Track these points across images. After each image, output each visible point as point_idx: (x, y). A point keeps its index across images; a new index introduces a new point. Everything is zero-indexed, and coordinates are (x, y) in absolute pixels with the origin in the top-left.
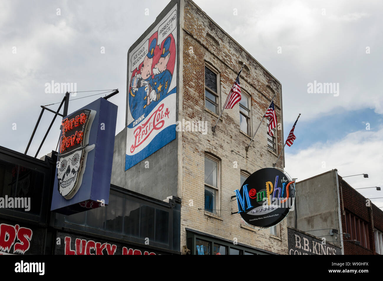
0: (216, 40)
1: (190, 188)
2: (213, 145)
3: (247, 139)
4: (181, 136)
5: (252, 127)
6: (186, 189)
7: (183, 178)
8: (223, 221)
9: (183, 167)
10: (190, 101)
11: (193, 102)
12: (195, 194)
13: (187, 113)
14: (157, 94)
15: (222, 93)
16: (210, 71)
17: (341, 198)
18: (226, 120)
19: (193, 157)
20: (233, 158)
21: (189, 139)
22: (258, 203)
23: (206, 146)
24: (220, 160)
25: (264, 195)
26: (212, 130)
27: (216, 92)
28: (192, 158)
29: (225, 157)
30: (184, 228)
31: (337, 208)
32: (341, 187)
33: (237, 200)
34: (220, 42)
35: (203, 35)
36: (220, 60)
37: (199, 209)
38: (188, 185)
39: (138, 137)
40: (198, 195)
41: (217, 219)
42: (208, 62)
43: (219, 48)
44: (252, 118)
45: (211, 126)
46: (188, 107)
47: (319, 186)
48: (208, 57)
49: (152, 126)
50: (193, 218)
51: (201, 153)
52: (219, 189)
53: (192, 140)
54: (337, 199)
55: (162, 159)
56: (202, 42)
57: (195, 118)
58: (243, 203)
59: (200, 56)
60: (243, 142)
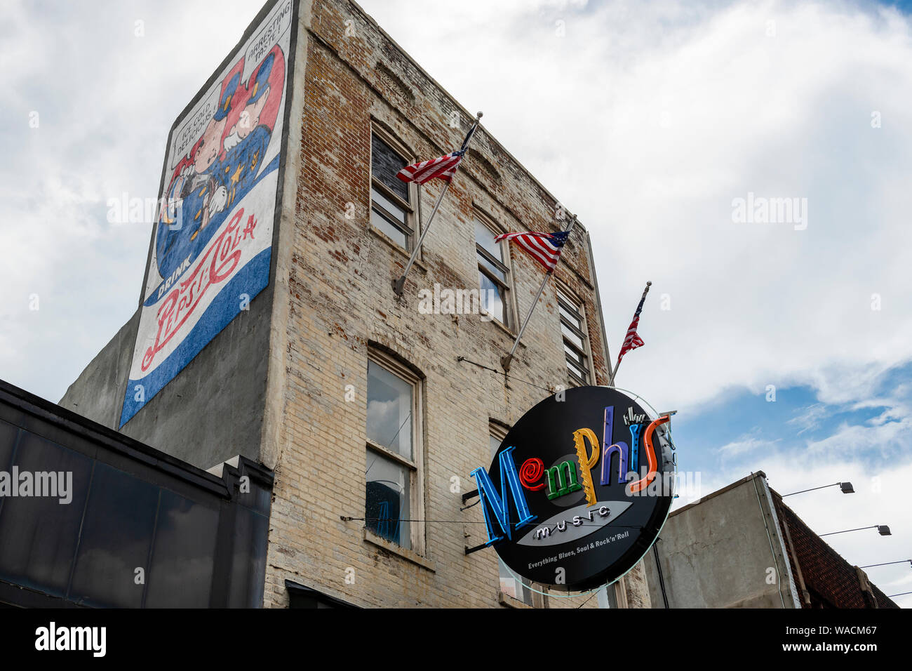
0: (404, 85)
1: (312, 442)
2: (395, 329)
3: (504, 336)
4: (287, 278)
5: (518, 312)
6: (294, 442)
7: (287, 404)
8: (434, 572)
9: (288, 371)
10: (321, 195)
11: (332, 201)
12: (329, 465)
13: (309, 223)
14: (228, 193)
15: (423, 205)
16: (386, 149)
17: (789, 554)
18: (439, 272)
19: (326, 348)
20: (465, 379)
21: (315, 293)
22: (553, 502)
23: (373, 327)
24: (421, 377)
25: (572, 473)
26: (394, 289)
27: (407, 199)
28: (321, 351)
29: (438, 370)
30: (281, 580)
31: (784, 583)
32: (784, 523)
33: (481, 505)
34: (416, 92)
35: (368, 62)
36: (417, 130)
37: (342, 518)
38: (306, 432)
39: (166, 321)
40: (342, 471)
41: (412, 562)
42: (382, 124)
43: (414, 104)
44: (515, 289)
45: (390, 277)
46: (317, 209)
47: (723, 522)
48: (380, 112)
49: (208, 277)
50: (322, 549)
51: (356, 344)
52: (419, 465)
53: (324, 299)
54: (781, 555)
55: (224, 360)
56: (362, 74)
57: (337, 242)
58: (501, 509)
59: (359, 104)
60: (494, 343)
